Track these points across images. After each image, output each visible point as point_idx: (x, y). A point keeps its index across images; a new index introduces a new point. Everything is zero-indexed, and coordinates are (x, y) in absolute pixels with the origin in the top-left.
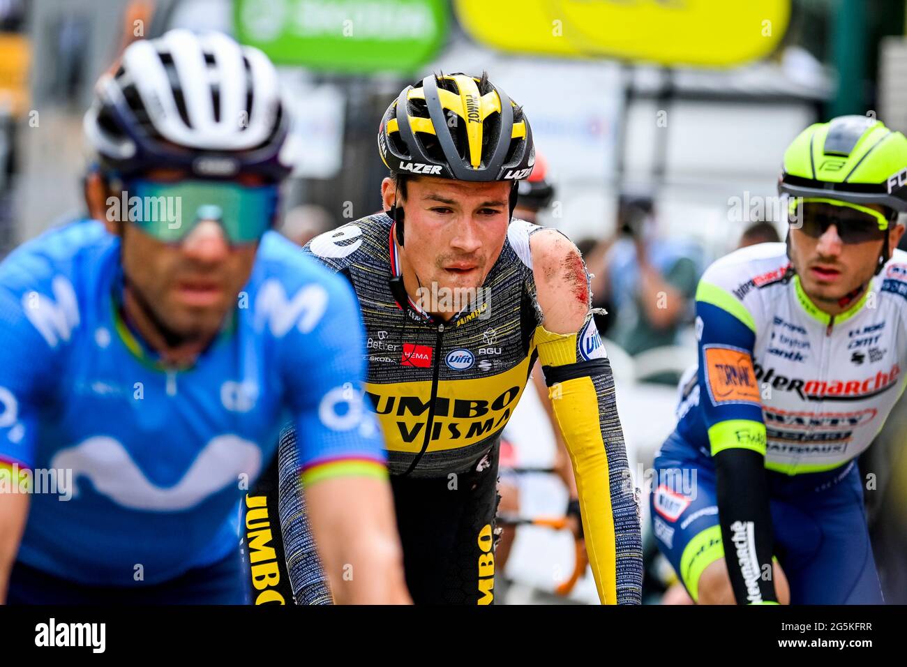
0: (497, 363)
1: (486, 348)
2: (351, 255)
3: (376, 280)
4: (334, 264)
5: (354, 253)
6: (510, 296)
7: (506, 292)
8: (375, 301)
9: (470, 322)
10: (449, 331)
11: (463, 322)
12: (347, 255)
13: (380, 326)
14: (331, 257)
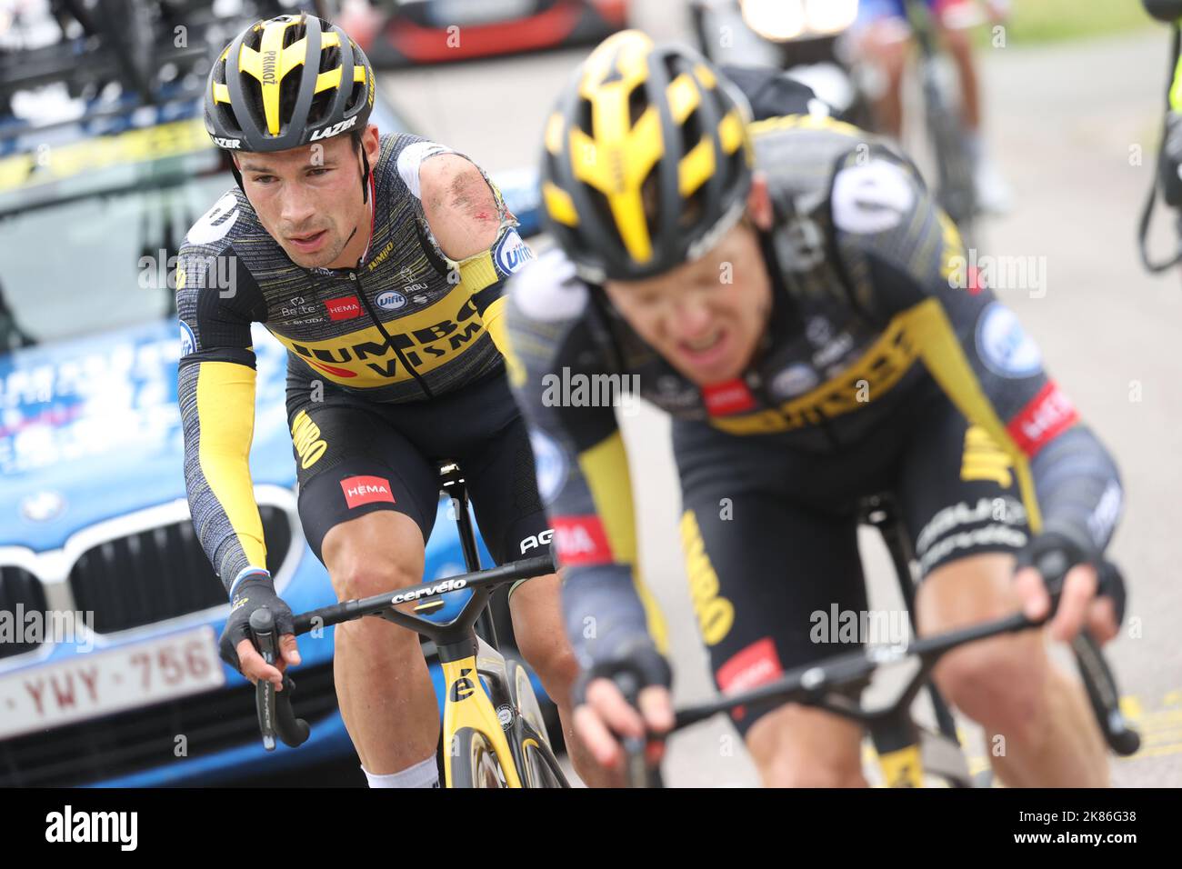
0: (430, 294)
1: (411, 285)
2: (230, 231)
3: (266, 248)
4: (214, 248)
5: (232, 228)
6: (408, 231)
7: (403, 227)
8: (273, 270)
9: (382, 263)
10: (364, 277)
11: (375, 265)
12: (226, 233)
13: (291, 294)
14: (210, 242)
